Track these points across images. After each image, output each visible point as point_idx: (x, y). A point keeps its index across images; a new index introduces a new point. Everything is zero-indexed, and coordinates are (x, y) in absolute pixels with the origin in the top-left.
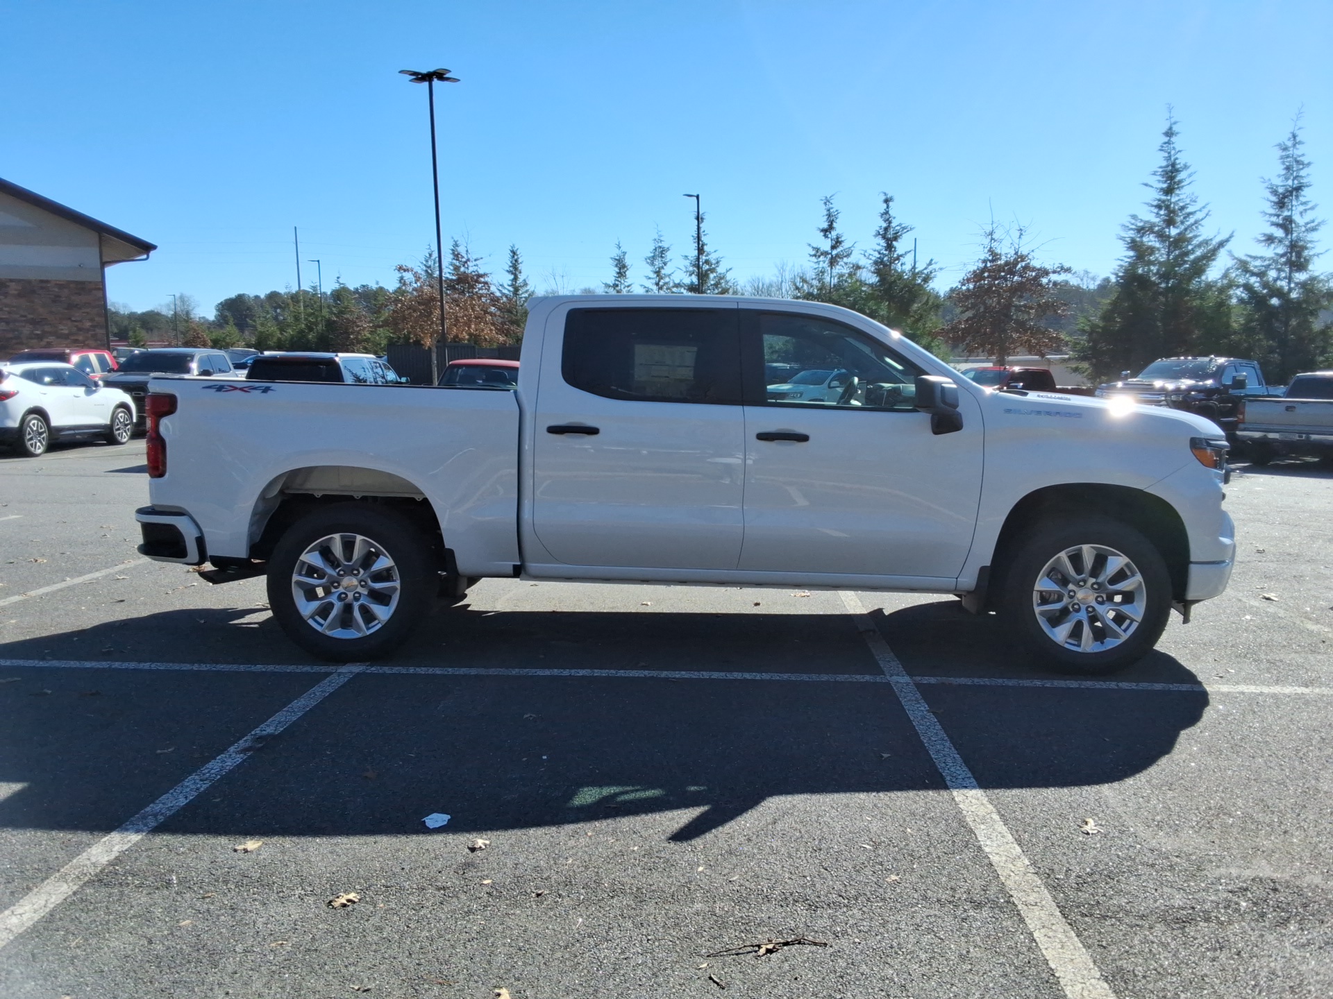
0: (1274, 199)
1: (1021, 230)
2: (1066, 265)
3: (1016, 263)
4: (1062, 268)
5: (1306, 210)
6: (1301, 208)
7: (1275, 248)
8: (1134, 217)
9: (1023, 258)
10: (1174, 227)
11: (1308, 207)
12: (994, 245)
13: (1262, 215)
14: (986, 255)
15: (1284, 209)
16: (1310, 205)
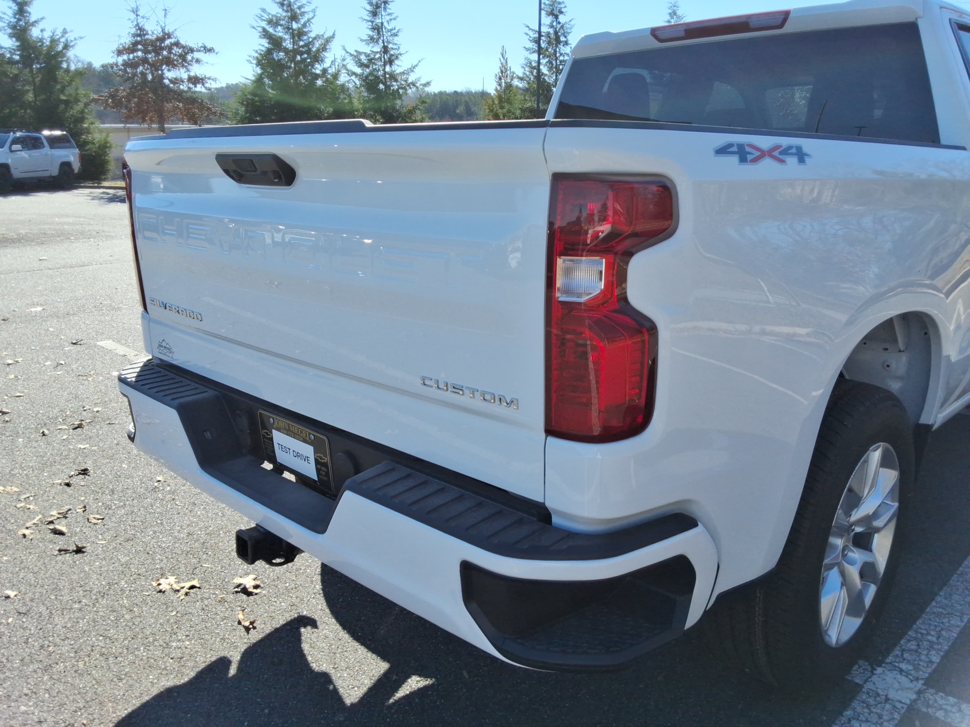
0: (369, 8)
1: (166, 10)
2: (209, 46)
3: (162, 39)
4: (205, 47)
5: (391, 19)
6: (388, 18)
7: (373, 47)
8: (264, 10)
9: (169, 36)
10: (296, 22)
11: (392, 17)
12: (142, 22)
13: (360, 20)
14: (133, 31)
15: (377, 17)
16: (394, 16)
